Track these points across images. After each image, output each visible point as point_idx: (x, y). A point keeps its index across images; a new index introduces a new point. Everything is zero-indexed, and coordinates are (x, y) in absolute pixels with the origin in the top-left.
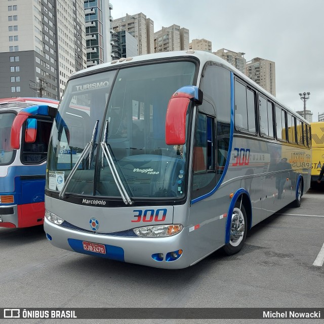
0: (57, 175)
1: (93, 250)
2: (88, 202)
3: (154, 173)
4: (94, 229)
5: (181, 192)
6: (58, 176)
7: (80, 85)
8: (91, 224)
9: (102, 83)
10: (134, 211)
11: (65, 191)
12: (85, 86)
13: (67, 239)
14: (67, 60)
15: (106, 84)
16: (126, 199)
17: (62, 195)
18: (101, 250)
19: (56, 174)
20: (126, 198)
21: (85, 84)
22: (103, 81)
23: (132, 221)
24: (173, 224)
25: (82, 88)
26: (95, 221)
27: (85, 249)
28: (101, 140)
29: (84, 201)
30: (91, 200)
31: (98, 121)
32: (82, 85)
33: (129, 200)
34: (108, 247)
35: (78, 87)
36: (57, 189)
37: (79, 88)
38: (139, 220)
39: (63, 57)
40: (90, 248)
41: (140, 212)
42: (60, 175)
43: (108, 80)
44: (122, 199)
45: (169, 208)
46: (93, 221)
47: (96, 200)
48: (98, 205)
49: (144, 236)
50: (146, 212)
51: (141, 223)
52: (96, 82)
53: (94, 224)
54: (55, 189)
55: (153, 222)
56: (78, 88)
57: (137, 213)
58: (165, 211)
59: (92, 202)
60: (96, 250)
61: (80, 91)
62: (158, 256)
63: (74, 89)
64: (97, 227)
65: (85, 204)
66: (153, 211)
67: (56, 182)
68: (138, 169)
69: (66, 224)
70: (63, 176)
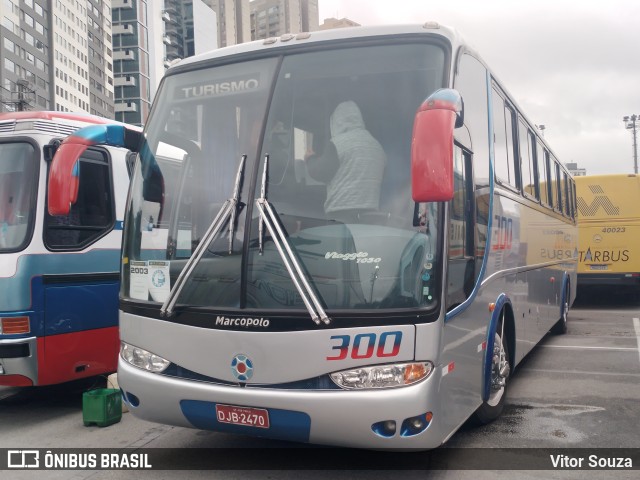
0: (152, 269)
1: (240, 421)
2: (228, 322)
3: (371, 260)
4: (241, 377)
5: (430, 298)
6: (155, 270)
7: (192, 85)
8: (236, 367)
9: (242, 82)
10: (333, 337)
11: (176, 302)
12: (204, 89)
13: (178, 402)
14: (72, 48)
15: (252, 85)
16: (317, 314)
17: (169, 310)
18: (260, 421)
19: (149, 267)
20: (316, 310)
21: (204, 84)
22: (245, 78)
23: (329, 359)
24: (414, 361)
25: (198, 91)
26: (244, 362)
27: (221, 419)
28: (253, 195)
29: (219, 320)
30: (235, 318)
31: (246, 157)
32: (198, 85)
33: (324, 315)
34: (273, 413)
35: (187, 90)
36: (150, 298)
37: (191, 92)
38: (343, 356)
39: (63, 41)
40: (234, 418)
41: (346, 339)
42: (157, 268)
43: (256, 76)
44: (309, 315)
45: (406, 329)
46: (239, 361)
47: (246, 318)
48: (252, 328)
49: (352, 387)
50: (358, 338)
51: (349, 361)
52: (230, 80)
53: (241, 368)
54: (146, 298)
55: (374, 358)
56: (187, 92)
57: (340, 342)
58: (399, 335)
59: (238, 322)
60: (247, 421)
61: (191, 99)
62: (382, 427)
63: (179, 93)
64: (250, 373)
65: (221, 327)
66: (373, 337)
67: (150, 283)
68: (335, 253)
69: (173, 370)
70: (166, 270)
